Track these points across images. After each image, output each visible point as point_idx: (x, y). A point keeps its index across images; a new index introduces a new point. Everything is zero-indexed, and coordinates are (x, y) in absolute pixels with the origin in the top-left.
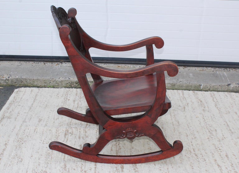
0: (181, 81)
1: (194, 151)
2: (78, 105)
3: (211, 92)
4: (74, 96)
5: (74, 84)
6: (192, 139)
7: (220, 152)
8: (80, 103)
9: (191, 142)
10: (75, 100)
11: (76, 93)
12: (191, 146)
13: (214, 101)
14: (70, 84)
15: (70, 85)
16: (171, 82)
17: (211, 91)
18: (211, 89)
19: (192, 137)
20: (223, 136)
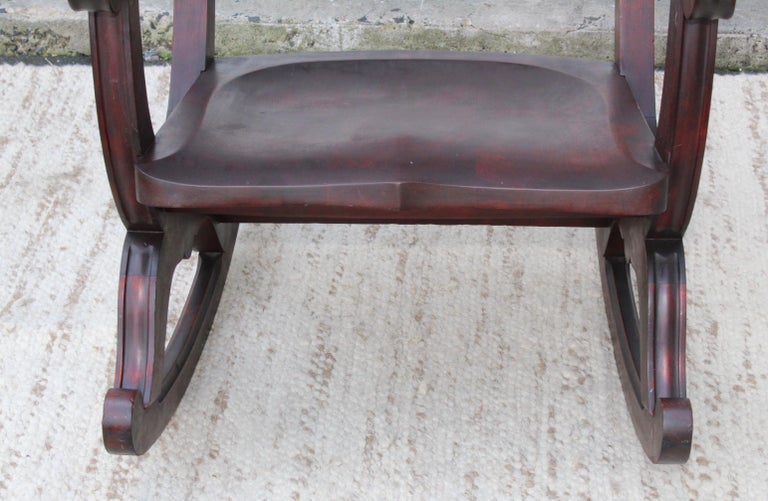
0: (592, 19)
1: (553, 474)
2: (15, 166)
3: (752, 77)
4: (12, 109)
5: (31, 38)
6: (566, 387)
7: (698, 481)
8: (29, 155)
9: (552, 415)
10: (12, 135)
11: (25, 94)
12: (544, 436)
13: (756, 136)
14: (7, 40)
15: (7, 45)
16: (539, 27)
17: (756, 71)
18: (757, 60)
19: (567, 375)
20: (747, 365)
